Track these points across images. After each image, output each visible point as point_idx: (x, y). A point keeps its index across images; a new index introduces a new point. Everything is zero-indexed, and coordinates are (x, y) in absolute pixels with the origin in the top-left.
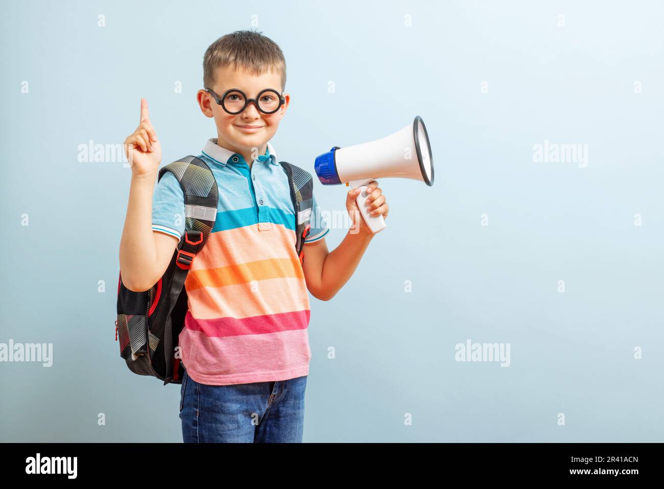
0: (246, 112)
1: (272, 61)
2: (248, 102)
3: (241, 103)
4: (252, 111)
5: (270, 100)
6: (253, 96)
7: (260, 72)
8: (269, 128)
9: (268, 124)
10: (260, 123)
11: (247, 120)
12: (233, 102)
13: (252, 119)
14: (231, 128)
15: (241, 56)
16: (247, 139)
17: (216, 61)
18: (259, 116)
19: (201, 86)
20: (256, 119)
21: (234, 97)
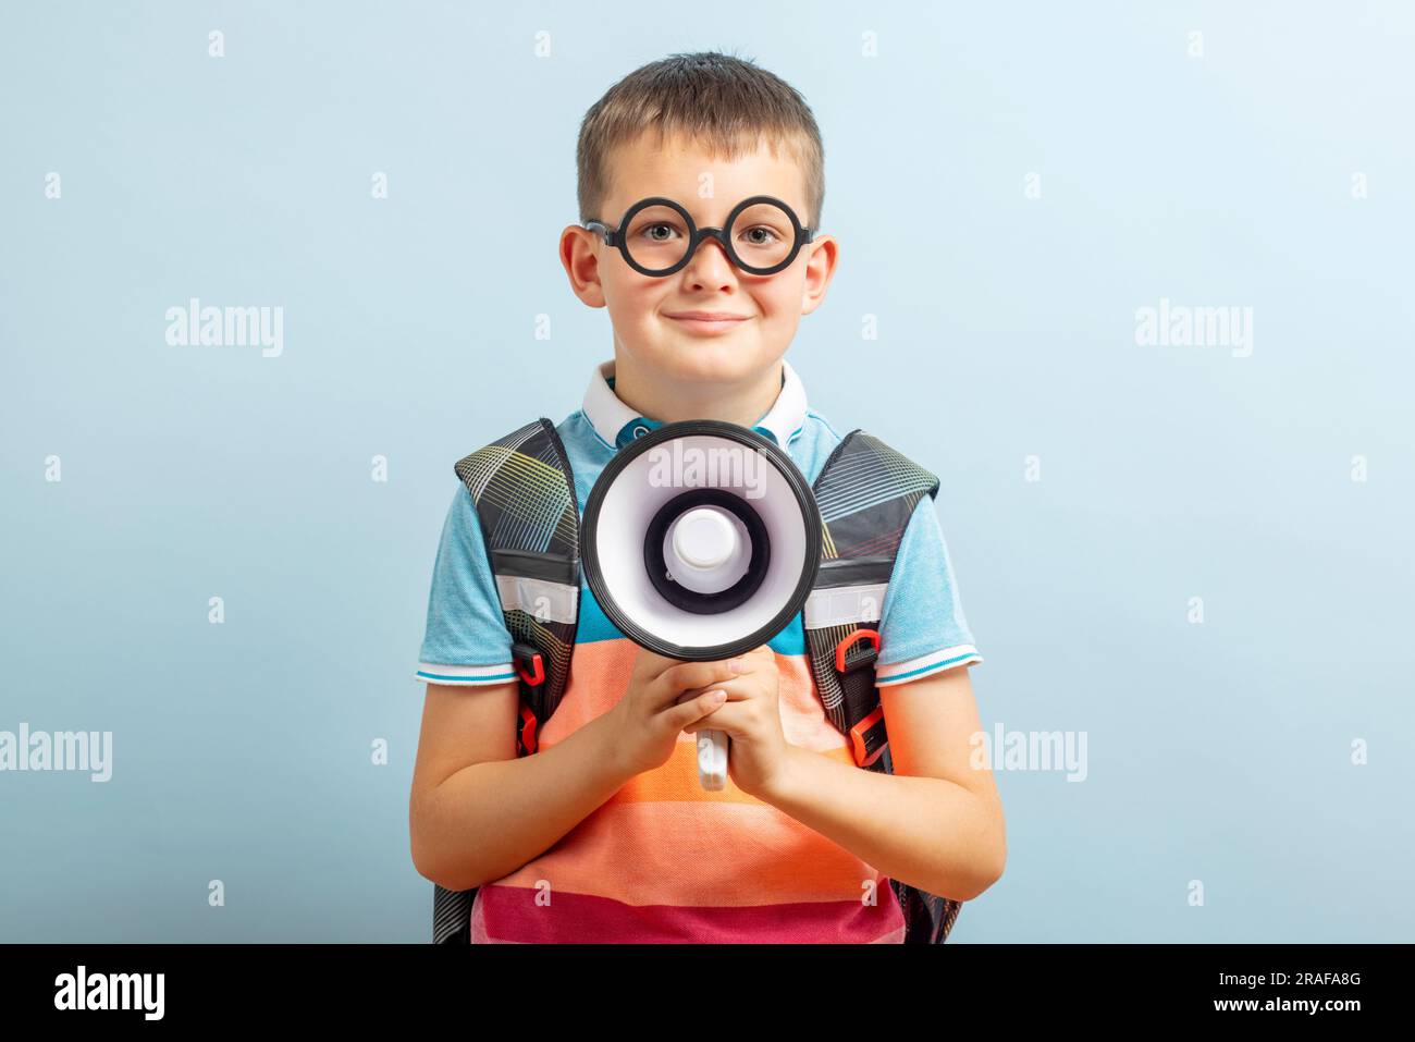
0: (694, 270)
1: (772, 120)
2: (701, 237)
3: (680, 244)
4: (713, 266)
5: (769, 239)
6: (715, 221)
7: (735, 148)
8: (769, 323)
9: (764, 309)
10: (738, 303)
11: (699, 293)
12: (657, 244)
13: (711, 289)
14: (653, 326)
15: (676, 105)
16: (702, 355)
17: (607, 126)
18: (733, 281)
19: (570, 214)
20: (725, 289)
21: (661, 229)
